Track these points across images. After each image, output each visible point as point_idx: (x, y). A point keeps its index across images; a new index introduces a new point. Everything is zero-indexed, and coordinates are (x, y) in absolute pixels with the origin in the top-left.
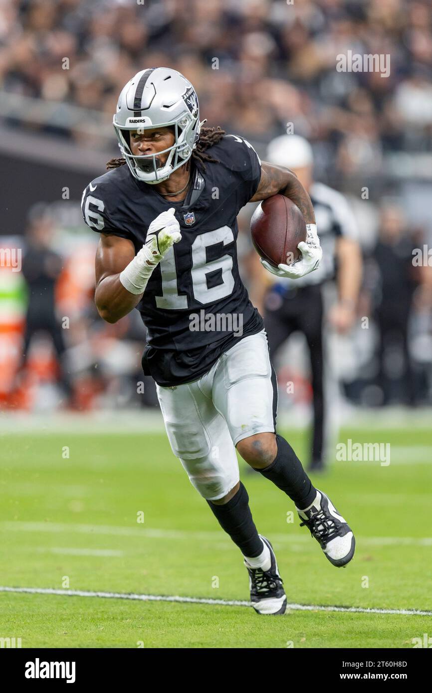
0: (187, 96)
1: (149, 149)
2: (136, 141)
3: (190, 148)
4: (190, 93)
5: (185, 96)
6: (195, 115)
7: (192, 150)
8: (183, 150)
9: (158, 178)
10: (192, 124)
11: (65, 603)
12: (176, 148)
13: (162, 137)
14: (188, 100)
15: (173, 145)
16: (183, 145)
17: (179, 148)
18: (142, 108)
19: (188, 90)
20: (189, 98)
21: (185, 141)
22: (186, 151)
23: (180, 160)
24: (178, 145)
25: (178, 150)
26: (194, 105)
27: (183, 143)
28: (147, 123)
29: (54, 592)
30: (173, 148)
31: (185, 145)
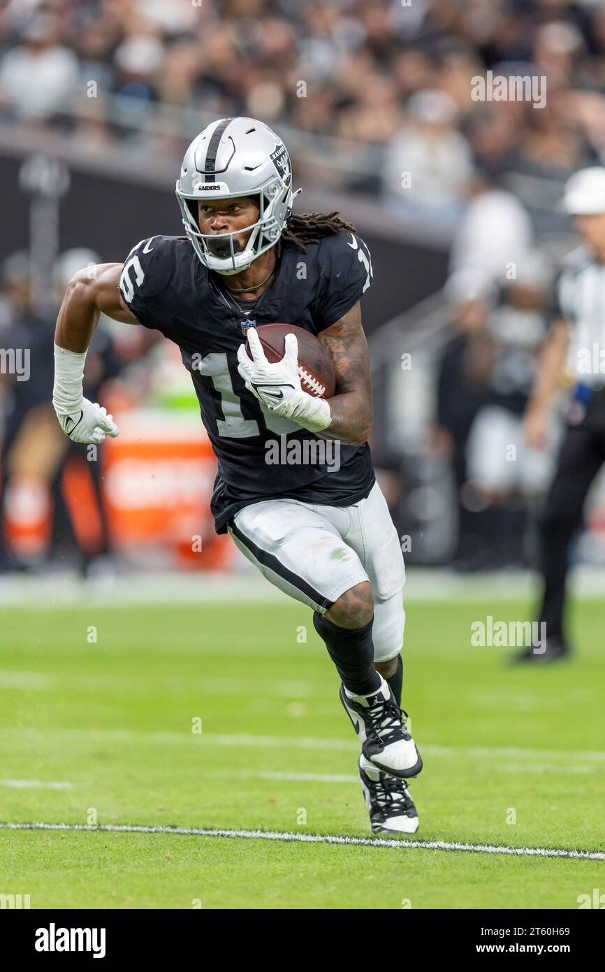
0: (277, 155)
1: (225, 227)
2: (207, 216)
3: (280, 227)
4: (280, 152)
5: (274, 156)
6: (287, 183)
7: (281, 229)
8: (270, 229)
9: (236, 267)
10: (282, 195)
11: (280, 852)
12: (261, 225)
13: (242, 210)
14: (278, 161)
15: (257, 222)
16: (270, 223)
17: (265, 225)
18: (216, 169)
19: (278, 148)
20: (279, 158)
21: (273, 217)
22: (273, 230)
23: (266, 242)
24: (263, 222)
25: (263, 229)
26: (285, 169)
27: (271, 219)
28: (224, 190)
29: (263, 835)
30: (256, 226)
31: (272, 222)
